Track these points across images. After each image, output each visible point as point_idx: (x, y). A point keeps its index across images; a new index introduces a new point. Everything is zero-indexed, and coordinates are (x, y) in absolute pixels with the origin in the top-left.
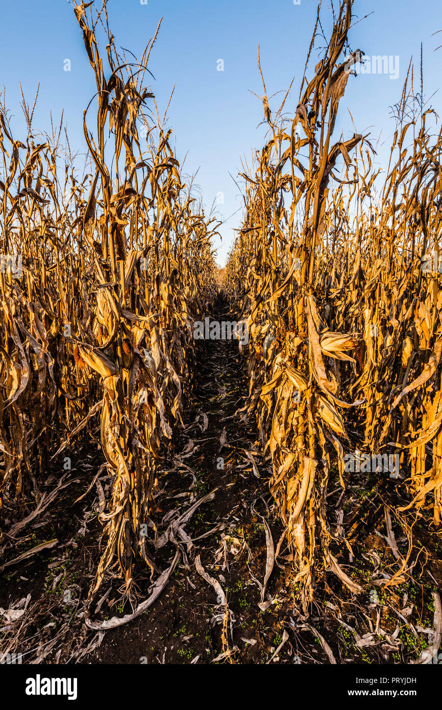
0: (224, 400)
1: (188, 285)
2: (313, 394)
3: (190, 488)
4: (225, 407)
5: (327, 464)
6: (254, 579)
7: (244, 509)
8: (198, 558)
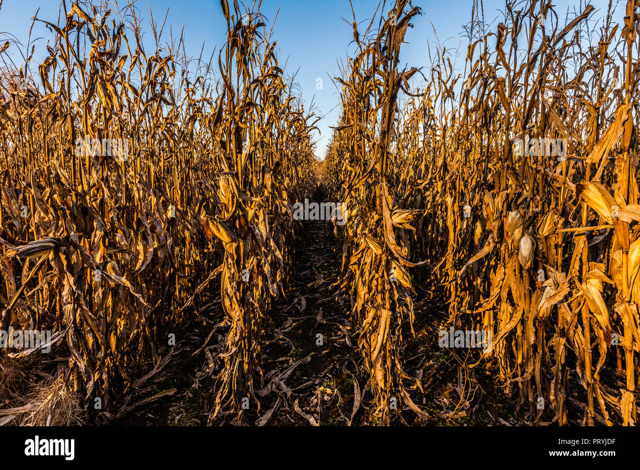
0: (321, 285)
1: (288, 176)
2: (387, 257)
3: (289, 355)
4: (322, 291)
5: (400, 315)
6: (342, 416)
7: (337, 369)
8: (297, 401)
